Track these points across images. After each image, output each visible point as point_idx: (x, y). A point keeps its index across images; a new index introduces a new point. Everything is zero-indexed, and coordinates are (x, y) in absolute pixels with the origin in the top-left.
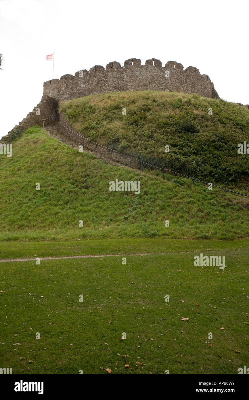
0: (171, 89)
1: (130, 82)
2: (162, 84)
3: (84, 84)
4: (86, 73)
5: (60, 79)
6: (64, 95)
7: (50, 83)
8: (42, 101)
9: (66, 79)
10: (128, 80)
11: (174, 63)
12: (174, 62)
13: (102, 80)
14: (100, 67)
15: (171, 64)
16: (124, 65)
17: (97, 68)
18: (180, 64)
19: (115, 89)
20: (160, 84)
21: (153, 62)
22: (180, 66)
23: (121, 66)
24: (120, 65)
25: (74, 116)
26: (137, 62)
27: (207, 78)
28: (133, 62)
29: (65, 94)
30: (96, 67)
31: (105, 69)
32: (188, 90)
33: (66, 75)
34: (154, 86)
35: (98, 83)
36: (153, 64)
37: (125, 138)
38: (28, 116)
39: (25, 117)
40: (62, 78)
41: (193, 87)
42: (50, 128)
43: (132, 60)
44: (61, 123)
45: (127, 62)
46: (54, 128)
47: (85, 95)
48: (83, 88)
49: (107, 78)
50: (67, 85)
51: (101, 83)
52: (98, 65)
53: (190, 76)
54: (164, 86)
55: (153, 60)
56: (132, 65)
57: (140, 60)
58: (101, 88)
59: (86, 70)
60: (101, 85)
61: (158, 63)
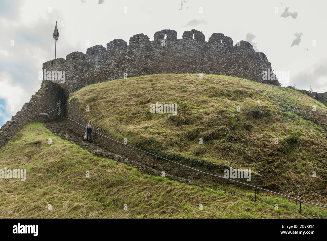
0: (217, 71)
1: (163, 61)
2: (205, 64)
3: (99, 64)
4: (102, 50)
5: (65, 59)
6: (72, 80)
7: (52, 64)
9: (74, 58)
10: (160, 59)
11: (221, 36)
12: (220, 34)
13: (125, 59)
14: (121, 41)
15: (216, 37)
16: (154, 38)
17: (118, 43)
18: (228, 38)
19: (142, 71)
20: (202, 64)
21: (193, 34)
22: (228, 41)
23: (150, 40)
24: (148, 39)
26: (172, 34)
27: (264, 56)
28: (165, 35)
29: (74, 78)
30: (115, 41)
31: (128, 45)
32: (239, 72)
33: (74, 53)
34: (195, 68)
35: (119, 63)
36: (193, 38)
38: (23, 108)
40: (68, 57)
41: (246, 68)
42: (55, 125)
43: (165, 32)
44: (69, 117)
45: (158, 35)
46: (61, 125)
47: (100, 80)
48: (98, 70)
49: (130, 57)
50: (75, 67)
51: (122, 64)
53: (241, 54)
54: (208, 67)
55: (193, 31)
56: (165, 38)
57: (175, 32)
58: (123, 70)
59: (101, 46)
60: (123, 66)
61: (200, 36)
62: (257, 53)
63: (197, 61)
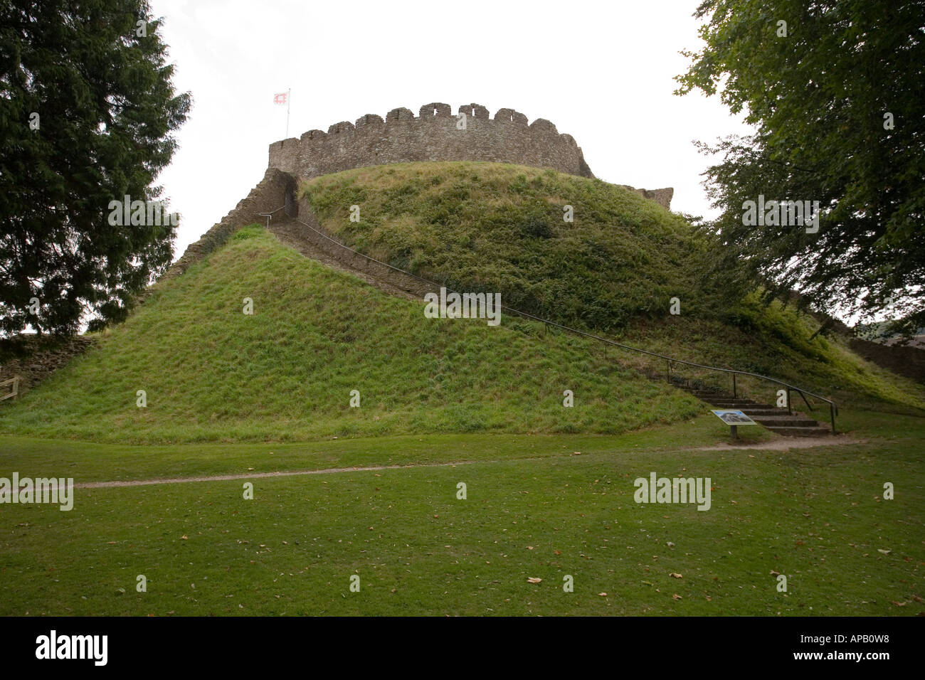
0: (505, 159)
1: (431, 144)
2: (489, 149)
3: (345, 146)
4: (349, 128)
5: (300, 139)
6: (308, 167)
7: (282, 146)
8: (266, 178)
9: (311, 138)
10: (427, 141)
11: (511, 112)
12: (510, 110)
13: (380, 141)
14: (375, 116)
15: (505, 114)
16: (420, 114)
17: (370, 120)
18: (521, 115)
19: (403, 157)
20: (485, 149)
21: (473, 110)
22: (521, 118)
23: (415, 116)
24: (412, 114)
25: (326, 206)
26: (444, 109)
27: (571, 139)
28: (435, 110)
29: (310, 165)
30: (368, 116)
31: (385, 122)
32: (536, 161)
33: (312, 131)
34: (475, 153)
35: (371, 145)
36: (473, 114)
37: (422, 247)
38: (238, 206)
39: (234, 208)
40: (304, 136)
41: (546, 155)
42: (281, 229)
43: (435, 105)
44: (300, 219)
45: (426, 110)
46: (289, 229)
47: (347, 168)
48: (342, 156)
49: (387, 138)
50: (313, 150)
51: (376, 147)
52: (372, 113)
53: (539, 136)
54: (494, 153)
55: (473, 106)
56: (435, 114)
57: (448, 106)
58: (377, 155)
59: (349, 123)
60: (377, 149)
61: (482, 112)
62: (562, 135)
63: (478, 145)
